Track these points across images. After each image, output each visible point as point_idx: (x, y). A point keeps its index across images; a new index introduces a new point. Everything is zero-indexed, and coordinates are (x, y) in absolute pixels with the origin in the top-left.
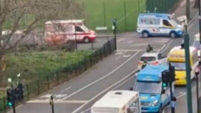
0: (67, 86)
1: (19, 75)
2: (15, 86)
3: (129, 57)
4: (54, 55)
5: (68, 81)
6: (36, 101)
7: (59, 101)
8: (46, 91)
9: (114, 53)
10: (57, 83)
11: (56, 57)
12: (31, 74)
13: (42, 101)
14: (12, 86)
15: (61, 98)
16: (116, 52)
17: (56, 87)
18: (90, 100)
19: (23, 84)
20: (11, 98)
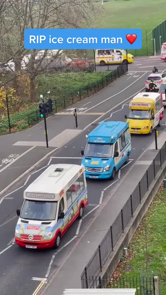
0: (88, 101)
1: (49, 92)
2: (46, 101)
3: (138, 77)
4: (77, 76)
5: (88, 97)
6: (63, 113)
7: (80, 113)
8: (70, 105)
9: (126, 74)
10: (79, 99)
11: (78, 77)
12: (59, 91)
13: (67, 113)
14: (43, 102)
15: (83, 111)
16: (127, 73)
17: (79, 102)
18: (107, 113)
19: (52, 99)
20: (42, 111)
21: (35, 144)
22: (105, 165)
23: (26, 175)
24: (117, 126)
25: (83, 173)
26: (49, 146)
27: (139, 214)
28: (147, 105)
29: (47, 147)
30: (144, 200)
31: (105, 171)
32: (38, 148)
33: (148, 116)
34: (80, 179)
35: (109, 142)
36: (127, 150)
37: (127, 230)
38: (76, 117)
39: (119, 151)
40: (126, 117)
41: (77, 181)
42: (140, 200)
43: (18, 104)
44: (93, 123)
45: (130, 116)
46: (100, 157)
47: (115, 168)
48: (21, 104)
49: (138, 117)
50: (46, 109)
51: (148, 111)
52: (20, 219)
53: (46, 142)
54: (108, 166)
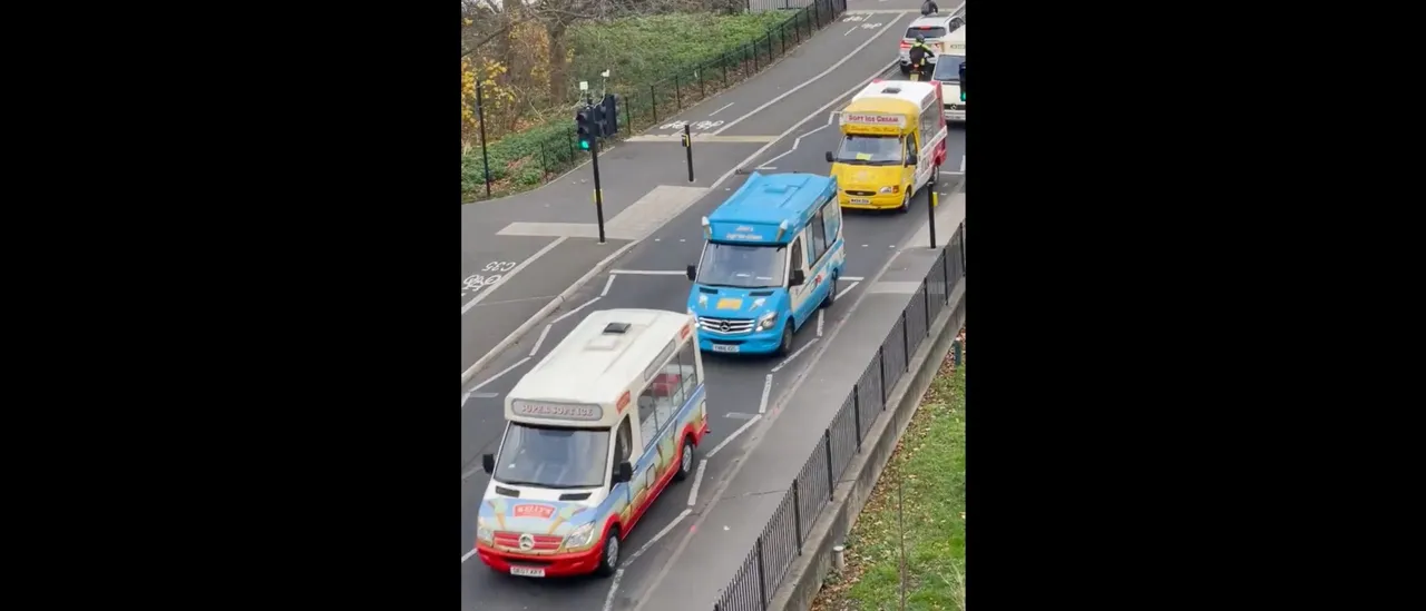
0: (724, 100)
1: (606, 74)
2: (597, 102)
3: (877, 29)
4: (691, 25)
5: (727, 87)
6: (649, 138)
7: (703, 138)
8: (671, 114)
9: (840, 20)
10: (699, 93)
11: (696, 28)
12: (636, 70)
13: (663, 138)
14: (590, 102)
15: (712, 130)
16: (846, 17)
17: (696, 104)
18: (781, 136)
19: (616, 95)
20: (586, 130)
21: (562, 231)
22: (762, 311)
23: (538, 326)
24: (799, 188)
25: (691, 339)
26: (606, 236)
27: (881, 445)
28: (896, 120)
29: (602, 238)
30: (895, 399)
31: (760, 329)
32: (572, 244)
33: (899, 152)
34: (684, 357)
35: (776, 240)
36: (831, 262)
37: (842, 492)
38: (689, 149)
39: (805, 267)
40: (830, 159)
41: (672, 362)
42: (884, 402)
43: (512, 108)
44: (739, 166)
45: (843, 153)
46: (748, 284)
47: (791, 319)
48: (522, 109)
49: (867, 157)
50: (598, 125)
51: (897, 140)
52: (493, 484)
53: (597, 225)
54: (770, 315)
